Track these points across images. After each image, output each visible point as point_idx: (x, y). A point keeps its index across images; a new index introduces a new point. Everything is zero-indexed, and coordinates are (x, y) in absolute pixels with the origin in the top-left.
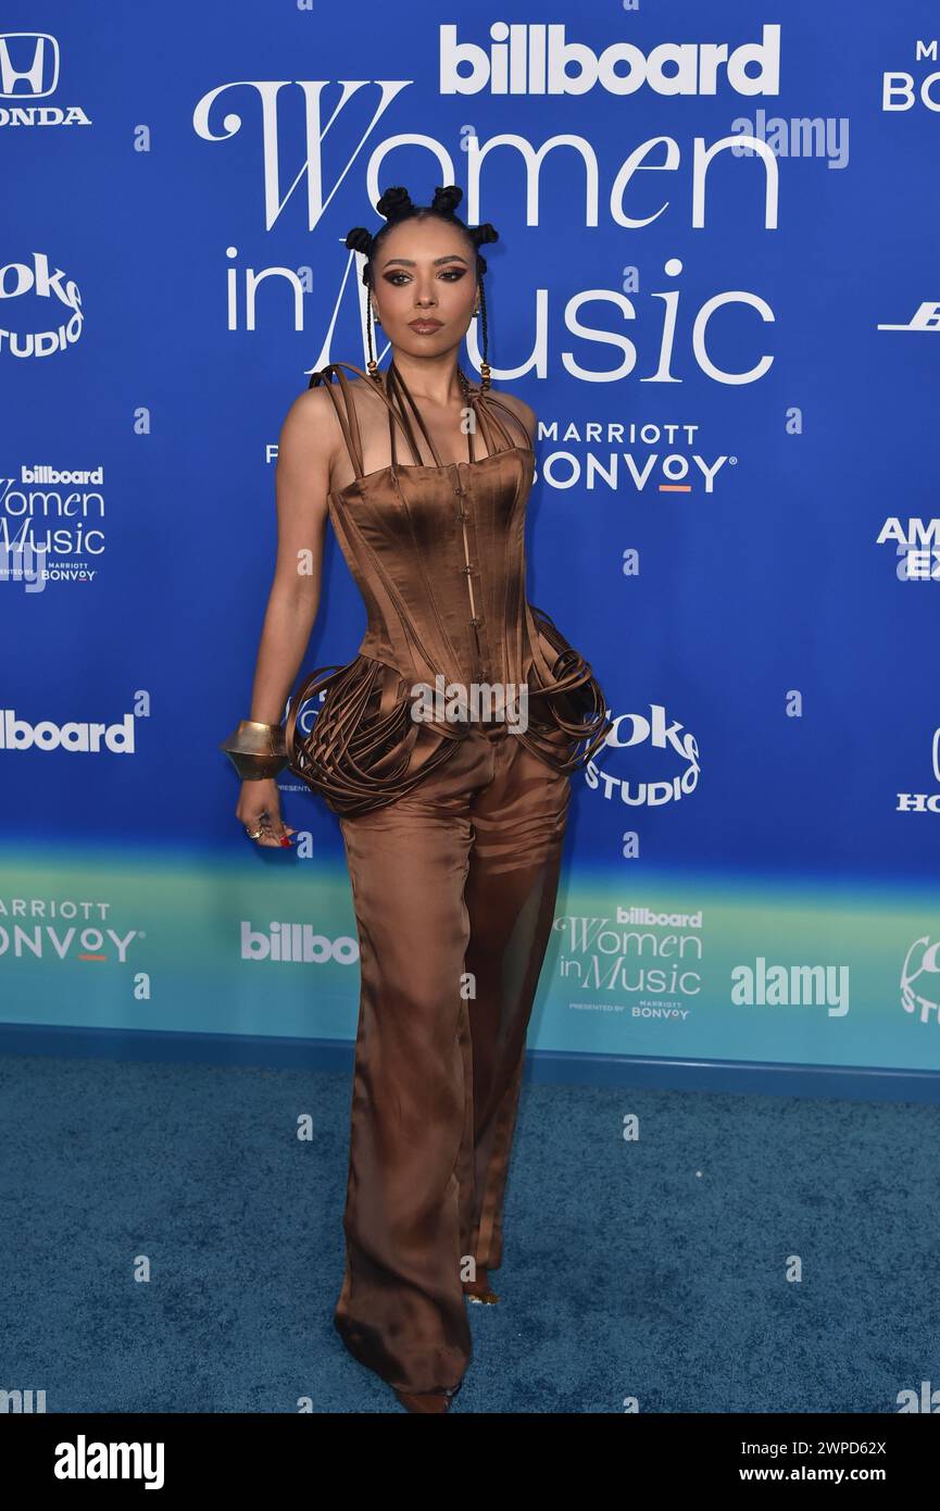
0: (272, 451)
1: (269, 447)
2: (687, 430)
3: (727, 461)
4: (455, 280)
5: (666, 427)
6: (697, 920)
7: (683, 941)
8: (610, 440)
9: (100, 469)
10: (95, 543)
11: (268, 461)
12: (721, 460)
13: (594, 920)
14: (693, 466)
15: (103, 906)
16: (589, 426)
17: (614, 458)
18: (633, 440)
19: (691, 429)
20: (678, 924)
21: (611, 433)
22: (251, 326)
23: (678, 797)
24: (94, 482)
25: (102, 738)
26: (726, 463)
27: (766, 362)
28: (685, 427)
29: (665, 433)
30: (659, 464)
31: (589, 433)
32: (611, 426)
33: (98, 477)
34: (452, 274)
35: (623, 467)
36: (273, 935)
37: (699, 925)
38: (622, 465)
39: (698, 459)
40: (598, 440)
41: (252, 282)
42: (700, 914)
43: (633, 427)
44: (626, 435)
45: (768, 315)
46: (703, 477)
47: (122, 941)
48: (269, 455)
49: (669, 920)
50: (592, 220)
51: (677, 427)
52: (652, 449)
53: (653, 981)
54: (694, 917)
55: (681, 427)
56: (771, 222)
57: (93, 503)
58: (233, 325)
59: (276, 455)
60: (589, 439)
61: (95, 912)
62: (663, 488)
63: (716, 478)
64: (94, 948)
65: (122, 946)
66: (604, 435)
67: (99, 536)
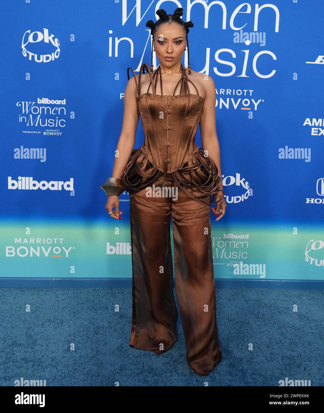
0: (122, 95)
1: (121, 94)
2: (250, 92)
3: (261, 101)
4: (180, 44)
5: (244, 90)
6: (247, 237)
7: (243, 243)
8: (227, 94)
9: (65, 100)
10: (62, 123)
11: (121, 98)
12: (260, 101)
13: (217, 238)
14: (251, 102)
15: (61, 239)
16: (221, 89)
17: (228, 99)
18: (234, 94)
19: (251, 91)
20: (242, 238)
21: (227, 92)
22: (116, 55)
23: (243, 200)
24: (63, 104)
25: (63, 186)
26: (261, 102)
27: (274, 72)
28: (249, 91)
29: (243, 92)
30: (241, 102)
31: (221, 92)
32: (227, 90)
33: (64, 102)
34: (178, 42)
35: (230, 102)
36: (117, 246)
37: (248, 238)
38: (230, 101)
39: (253, 100)
40: (224, 94)
41: (117, 42)
42: (248, 235)
43: (234, 90)
44: (232, 93)
45: (275, 58)
46: (254, 106)
47: (67, 250)
48: (121, 97)
49: (239, 237)
50: (224, 27)
51: (247, 91)
52: (239, 97)
53: (234, 255)
54: (246, 236)
55: (248, 91)
56: (277, 30)
57: (62, 111)
58: (110, 55)
59: (123, 97)
60: (221, 94)
61: (58, 241)
62: (242, 109)
63: (258, 106)
64: (58, 253)
65: (67, 252)
66: (225, 92)
67: (64, 121)
